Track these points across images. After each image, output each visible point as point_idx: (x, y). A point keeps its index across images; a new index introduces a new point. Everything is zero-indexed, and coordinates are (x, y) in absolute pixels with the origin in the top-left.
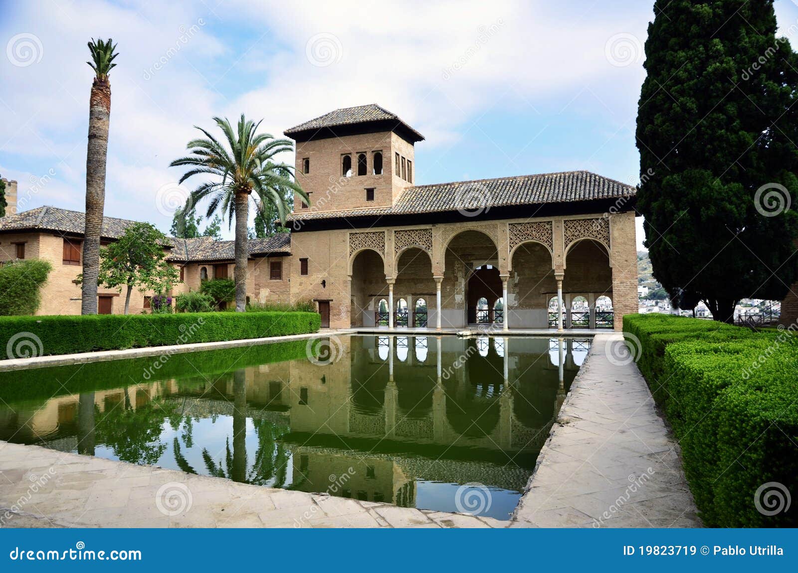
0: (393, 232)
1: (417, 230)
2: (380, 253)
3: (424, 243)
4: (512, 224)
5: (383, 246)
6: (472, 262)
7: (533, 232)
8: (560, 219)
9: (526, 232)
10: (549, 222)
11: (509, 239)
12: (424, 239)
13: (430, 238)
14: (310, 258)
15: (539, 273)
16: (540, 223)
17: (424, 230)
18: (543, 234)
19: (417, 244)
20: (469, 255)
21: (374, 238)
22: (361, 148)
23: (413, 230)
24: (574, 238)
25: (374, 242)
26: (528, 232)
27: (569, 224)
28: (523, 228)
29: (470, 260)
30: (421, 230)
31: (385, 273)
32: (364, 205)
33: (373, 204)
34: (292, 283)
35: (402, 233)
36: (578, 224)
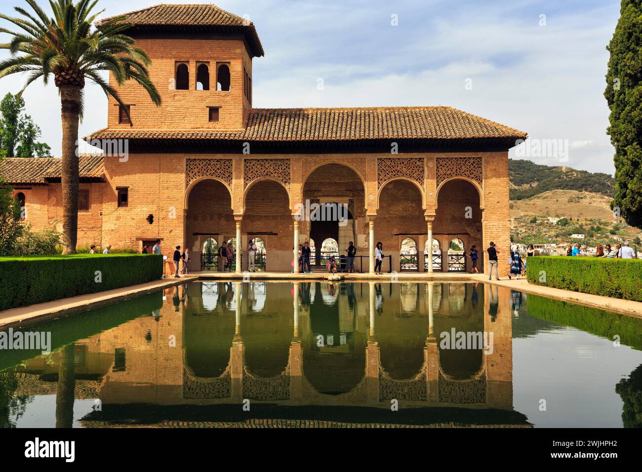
0: (243, 160)
1: (271, 160)
2: (226, 184)
3: (280, 175)
4: (381, 159)
5: (229, 176)
6: (318, 198)
7: (404, 169)
8: (432, 156)
9: (396, 168)
10: (420, 159)
11: (377, 175)
12: (281, 171)
13: (287, 169)
14: (131, 187)
15: (392, 212)
16: (411, 159)
17: (280, 160)
18: (414, 171)
19: (272, 175)
20: (315, 191)
21: (218, 166)
22: (203, 57)
23: (267, 160)
24: (446, 176)
25: (219, 171)
26: (398, 169)
27: (441, 162)
28: (393, 164)
29: (316, 197)
30: (277, 160)
31: (232, 208)
32: (206, 126)
33: (218, 126)
34: (105, 218)
35: (254, 162)
36: (450, 162)
